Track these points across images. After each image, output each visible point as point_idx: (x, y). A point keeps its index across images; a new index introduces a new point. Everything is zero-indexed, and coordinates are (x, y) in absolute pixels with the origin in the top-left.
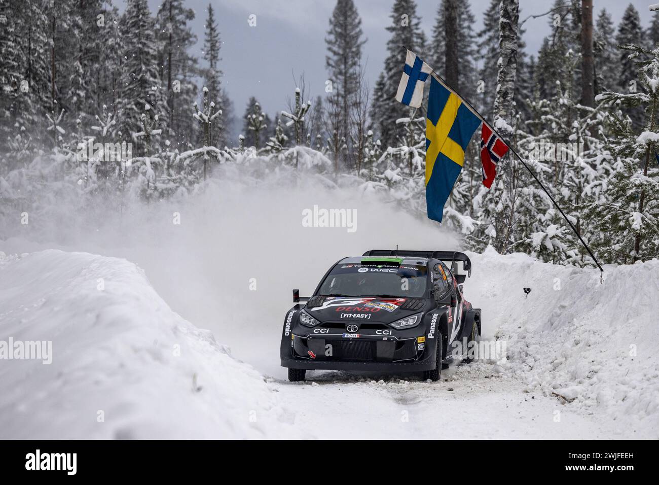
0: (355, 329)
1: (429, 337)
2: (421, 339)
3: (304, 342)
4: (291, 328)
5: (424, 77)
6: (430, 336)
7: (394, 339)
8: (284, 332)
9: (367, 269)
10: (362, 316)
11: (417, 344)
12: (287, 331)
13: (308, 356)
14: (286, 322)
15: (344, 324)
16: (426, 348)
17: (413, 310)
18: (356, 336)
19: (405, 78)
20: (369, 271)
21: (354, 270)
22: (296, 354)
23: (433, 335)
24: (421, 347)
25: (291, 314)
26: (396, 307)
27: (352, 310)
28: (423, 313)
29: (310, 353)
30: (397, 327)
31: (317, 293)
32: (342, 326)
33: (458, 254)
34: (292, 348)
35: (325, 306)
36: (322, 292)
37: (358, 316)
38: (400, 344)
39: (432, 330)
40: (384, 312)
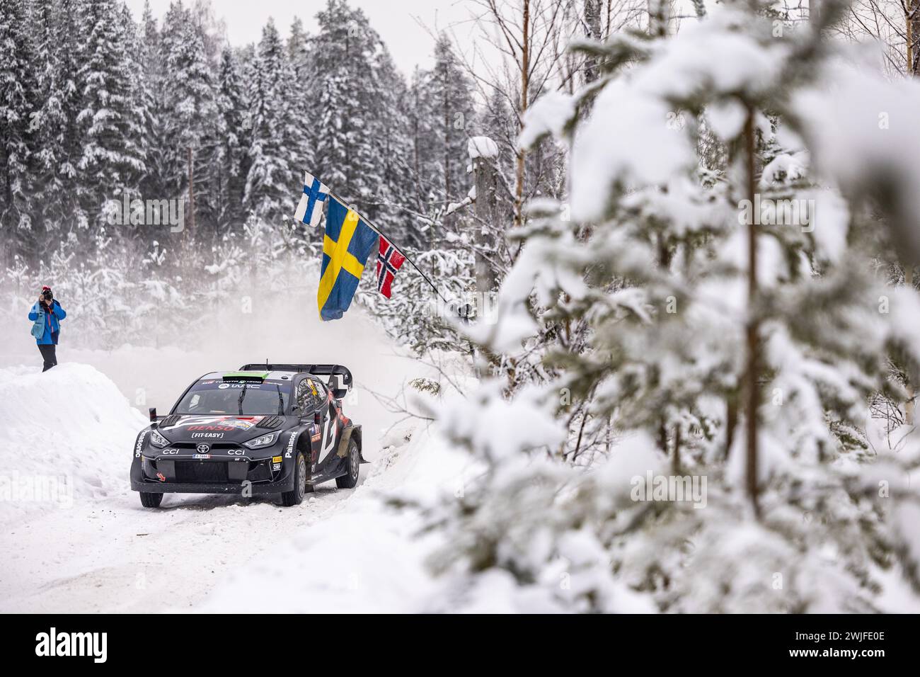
0: (206, 450)
1: (286, 456)
2: (277, 459)
3: (153, 464)
4: (142, 449)
5: (322, 197)
6: (288, 456)
7: (247, 460)
8: (135, 453)
9: (228, 385)
10: (214, 435)
11: (272, 464)
12: (138, 452)
13: (158, 479)
14: (137, 443)
15: (195, 444)
16: (283, 468)
17: (270, 428)
18: (207, 456)
19: (305, 198)
20: (230, 388)
21: (215, 386)
22: (145, 476)
23: (291, 454)
24: (277, 467)
25: (144, 434)
26: (252, 425)
27: (206, 429)
28: (281, 431)
29: (159, 475)
30: (251, 447)
31: (172, 412)
32: (192, 446)
33: (338, 367)
34: (143, 471)
35: (178, 425)
36: (179, 410)
37: (211, 435)
38: (253, 465)
39: (290, 450)
40: (238, 431)
